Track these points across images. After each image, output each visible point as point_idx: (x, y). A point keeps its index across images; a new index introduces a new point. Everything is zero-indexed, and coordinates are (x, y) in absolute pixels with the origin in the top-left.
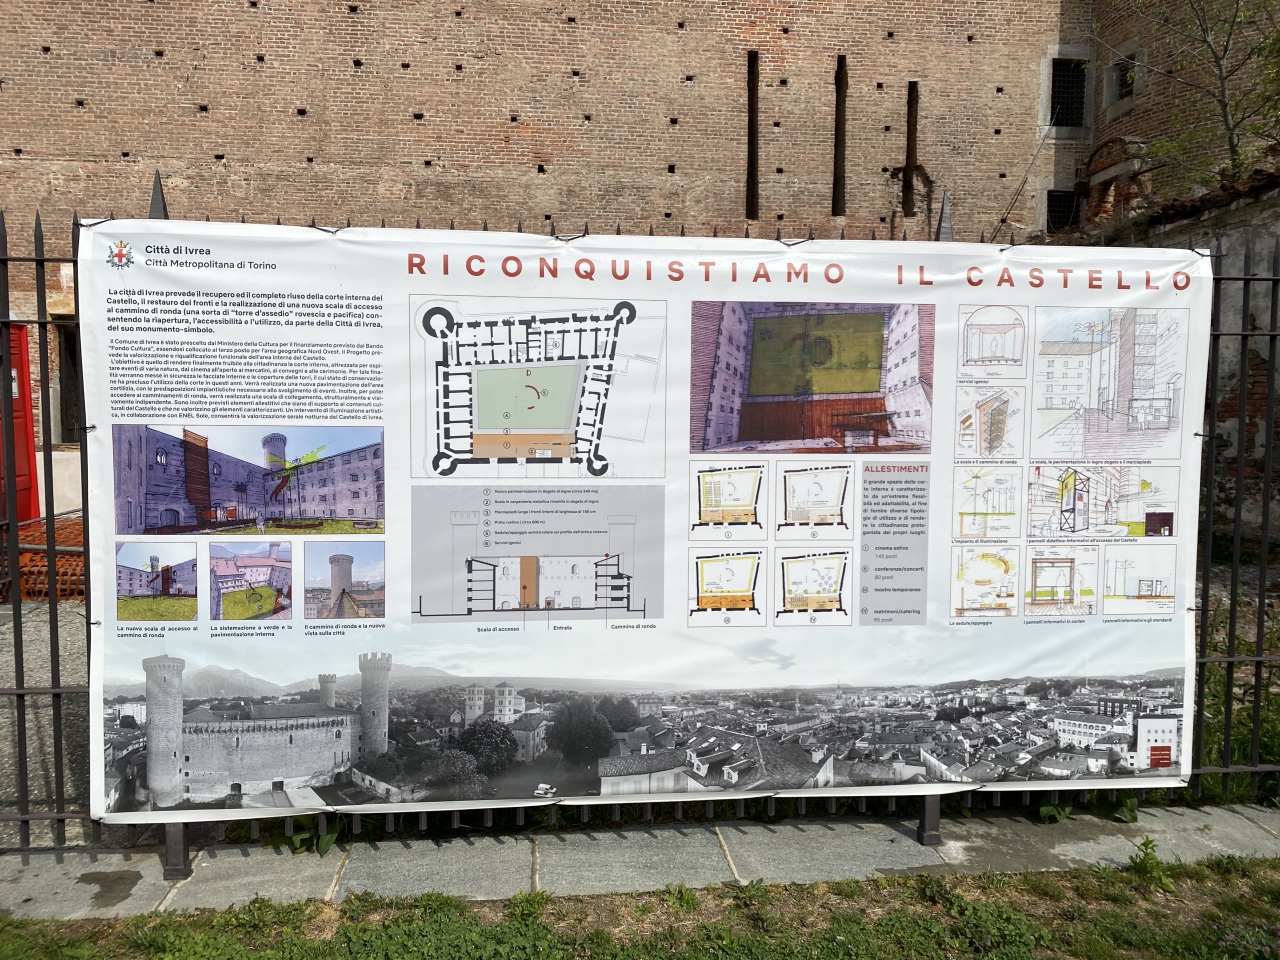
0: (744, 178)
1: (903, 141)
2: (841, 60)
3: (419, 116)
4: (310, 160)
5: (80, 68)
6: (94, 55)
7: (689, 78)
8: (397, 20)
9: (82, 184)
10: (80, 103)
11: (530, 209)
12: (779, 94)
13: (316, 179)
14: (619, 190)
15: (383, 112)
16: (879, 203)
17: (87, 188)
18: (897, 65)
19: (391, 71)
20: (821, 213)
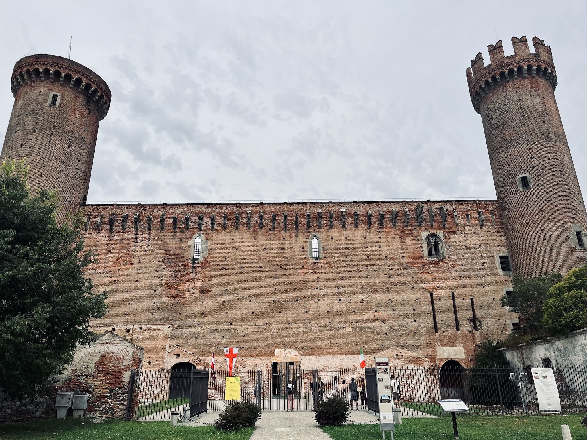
0: (433, 323)
1: (472, 312)
2: (453, 294)
3: (354, 311)
4: (330, 323)
5: (280, 304)
6: (283, 301)
7: (417, 300)
8: (348, 290)
9: (280, 330)
10: (280, 312)
11: (382, 332)
12: (439, 302)
13: (332, 327)
14: (403, 326)
15: (346, 311)
16: (468, 328)
17: (281, 331)
18: (467, 294)
19: (347, 301)
20: (454, 331)
